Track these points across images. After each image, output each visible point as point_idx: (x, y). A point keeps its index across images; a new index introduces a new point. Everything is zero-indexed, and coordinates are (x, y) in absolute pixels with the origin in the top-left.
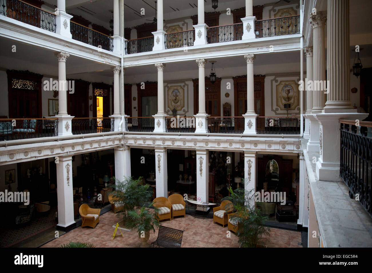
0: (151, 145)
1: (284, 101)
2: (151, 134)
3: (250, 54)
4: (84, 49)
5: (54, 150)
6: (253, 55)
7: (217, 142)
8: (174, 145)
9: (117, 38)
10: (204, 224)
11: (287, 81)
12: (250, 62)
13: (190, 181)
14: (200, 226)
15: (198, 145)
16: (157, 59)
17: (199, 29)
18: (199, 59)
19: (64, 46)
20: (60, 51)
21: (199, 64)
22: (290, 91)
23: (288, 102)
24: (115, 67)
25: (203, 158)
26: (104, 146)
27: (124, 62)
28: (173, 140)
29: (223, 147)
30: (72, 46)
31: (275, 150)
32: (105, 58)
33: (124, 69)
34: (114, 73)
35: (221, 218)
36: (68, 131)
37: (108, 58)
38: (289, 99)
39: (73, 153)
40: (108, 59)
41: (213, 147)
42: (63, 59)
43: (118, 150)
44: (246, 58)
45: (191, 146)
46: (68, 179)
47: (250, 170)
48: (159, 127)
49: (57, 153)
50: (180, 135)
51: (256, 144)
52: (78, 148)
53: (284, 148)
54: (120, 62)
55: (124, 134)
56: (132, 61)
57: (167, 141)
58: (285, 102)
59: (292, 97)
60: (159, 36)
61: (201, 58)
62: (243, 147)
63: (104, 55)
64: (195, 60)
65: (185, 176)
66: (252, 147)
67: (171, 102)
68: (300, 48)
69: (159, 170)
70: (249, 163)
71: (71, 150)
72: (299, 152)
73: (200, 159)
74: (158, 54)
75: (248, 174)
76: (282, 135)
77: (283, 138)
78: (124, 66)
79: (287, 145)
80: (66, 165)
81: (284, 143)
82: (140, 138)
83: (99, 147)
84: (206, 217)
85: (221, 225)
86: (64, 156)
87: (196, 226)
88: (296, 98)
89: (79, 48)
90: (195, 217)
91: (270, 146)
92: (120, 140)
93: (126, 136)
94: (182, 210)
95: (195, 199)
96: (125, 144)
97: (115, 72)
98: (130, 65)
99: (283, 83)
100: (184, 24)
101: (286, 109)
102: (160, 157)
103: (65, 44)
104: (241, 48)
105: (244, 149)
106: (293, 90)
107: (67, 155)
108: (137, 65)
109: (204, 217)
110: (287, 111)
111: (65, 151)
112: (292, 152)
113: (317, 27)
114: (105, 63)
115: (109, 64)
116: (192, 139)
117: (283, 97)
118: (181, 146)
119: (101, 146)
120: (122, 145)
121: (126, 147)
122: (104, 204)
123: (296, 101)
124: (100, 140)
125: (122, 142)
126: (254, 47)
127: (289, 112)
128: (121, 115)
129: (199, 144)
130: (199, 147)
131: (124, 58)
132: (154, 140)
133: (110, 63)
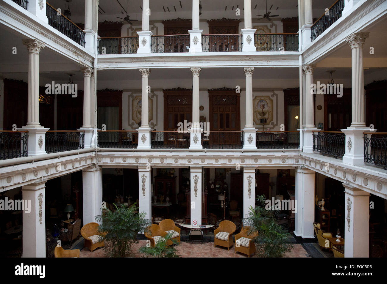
0: (133, 163)
1: (259, 115)
2: (134, 151)
3: (250, 67)
4: (60, 41)
5: (26, 176)
6: (253, 68)
7: (214, 159)
8: (163, 163)
9: (91, 33)
10: (205, 249)
11: (263, 96)
12: (249, 75)
13: (168, 202)
14: (203, 253)
15: (192, 163)
16: (142, 63)
17: (195, 35)
18: (194, 67)
19: (39, 32)
20: (34, 39)
21: (194, 73)
22: (265, 106)
23: (263, 117)
24: (87, 68)
25: (198, 176)
26: (78, 167)
27: (97, 63)
28: (162, 158)
29: (222, 163)
30: (48, 34)
31: (275, 164)
32: (79, 56)
33: (98, 71)
34: (85, 75)
35: (226, 241)
36: (42, 148)
37: (81, 56)
38: (264, 113)
39: (46, 179)
40: (82, 58)
41: (210, 163)
42: (36, 50)
43: (88, 171)
44: (246, 70)
45: (185, 164)
46: (40, 215)
47: (250, 187)
48: (144, 142)
49: (29, 179)
50: (172, 152)
51: (256, 159)
52: (52, 171)
53: (284, 162)
54: (93, 63)
55: (98, 151)
56: (108, 63)
57: (154, 159)
58: (261, 117)
59: (266, 112)
60: (145, 37)
61: (197, 67)
62: (243, 163)
63: (79, 52)
64: (190, 68)
65: (161, 197)
66: (252, 162)
67: (136, 113)
68: (299, 65)
69: (144, 193)
70: (249, 180)
71: (45, 174)
72: (298, 166)
73: (195, 178)
74: (145, 58)
75: (248, 191)
76: (283, 149)
77: (284, 152)
78: (97, 68)
79: (287, 159)
80: (39, 195)
81: (284, 157)
82: (119, 155)
83: (72, 168)
84: (203, 241)
85: (226, 248)
86: (37, 183)
87: (199, 254)
88: (270, 113)
89: (55, 38)
90: (191, 243)
91: (270, 161)
92: (92, 159)
93: (99, 153)
94: (177, 237)
95: (189, 223)
96: (98, 163)
97: (87, 74)
98: (105, 68)
99: (259, 98)
100: (154, 28)
101: (262, 123)
102: (145, 177)
103: (40, 30)
104: (241, 60)
105: (244, 164)
106: (268, 105)
107: (41, 182)
108: (115, 69)
109: (201, 241)
110: (264, 126)
111: (38, 177)
112: (292, 166)
113: (358, 47)
114: (78, 62)
115: (81, 64)
116: (187, 156)
117: (258, 112)
118: (172, 164)
119: (75, 167)
120: (94, 164)
121: (98, 167)
122: (72, 241)
123: (270, 116)
124: (75, 159)
125: (94, 162)
126: (254, 60)
127: (266, 126)
128: (93, 128)
129: (194, 161)
130: (194, 164)
131: (98, 59)
132: (137, 158)
133: (83, 63)
